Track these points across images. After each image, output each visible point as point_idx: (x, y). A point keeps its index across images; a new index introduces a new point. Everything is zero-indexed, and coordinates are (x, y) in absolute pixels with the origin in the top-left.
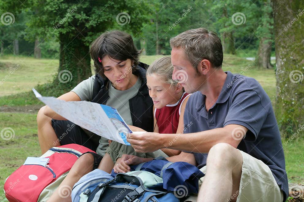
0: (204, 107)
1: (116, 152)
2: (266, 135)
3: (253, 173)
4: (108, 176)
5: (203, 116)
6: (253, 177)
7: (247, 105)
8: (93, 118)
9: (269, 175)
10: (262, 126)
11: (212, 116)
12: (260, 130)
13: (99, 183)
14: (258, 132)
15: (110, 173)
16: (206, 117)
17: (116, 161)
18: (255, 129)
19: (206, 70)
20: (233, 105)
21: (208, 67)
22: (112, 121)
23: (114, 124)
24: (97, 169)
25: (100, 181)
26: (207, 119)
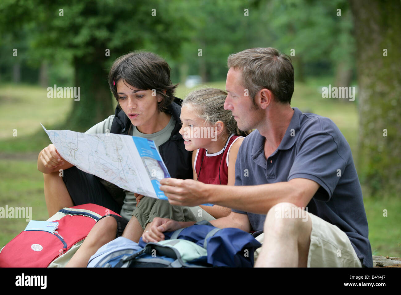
0: (262, 153)
1: (146, 215)
2: (343, 192)
3: (326, 243)
4: (134, 245)
5: (260, 165)
6: (326, 247)
7: (319, 153)
8: (119, 159)
9: (347, 245)
10: (338, 181)
11: (272, 166)
12: (335, 186)
13: (123, 255)
14: (332, 189)
15: (137, 243)
16: (264, 167)
17: (146, 226)
18: (328, 185)
19: (265, 103)
20: (300, 152)
21: (269, 99)
22: (144, 162)
23: (146, 166)
24: (120, 237)
25: (124, 252)
26: (265, 170)
